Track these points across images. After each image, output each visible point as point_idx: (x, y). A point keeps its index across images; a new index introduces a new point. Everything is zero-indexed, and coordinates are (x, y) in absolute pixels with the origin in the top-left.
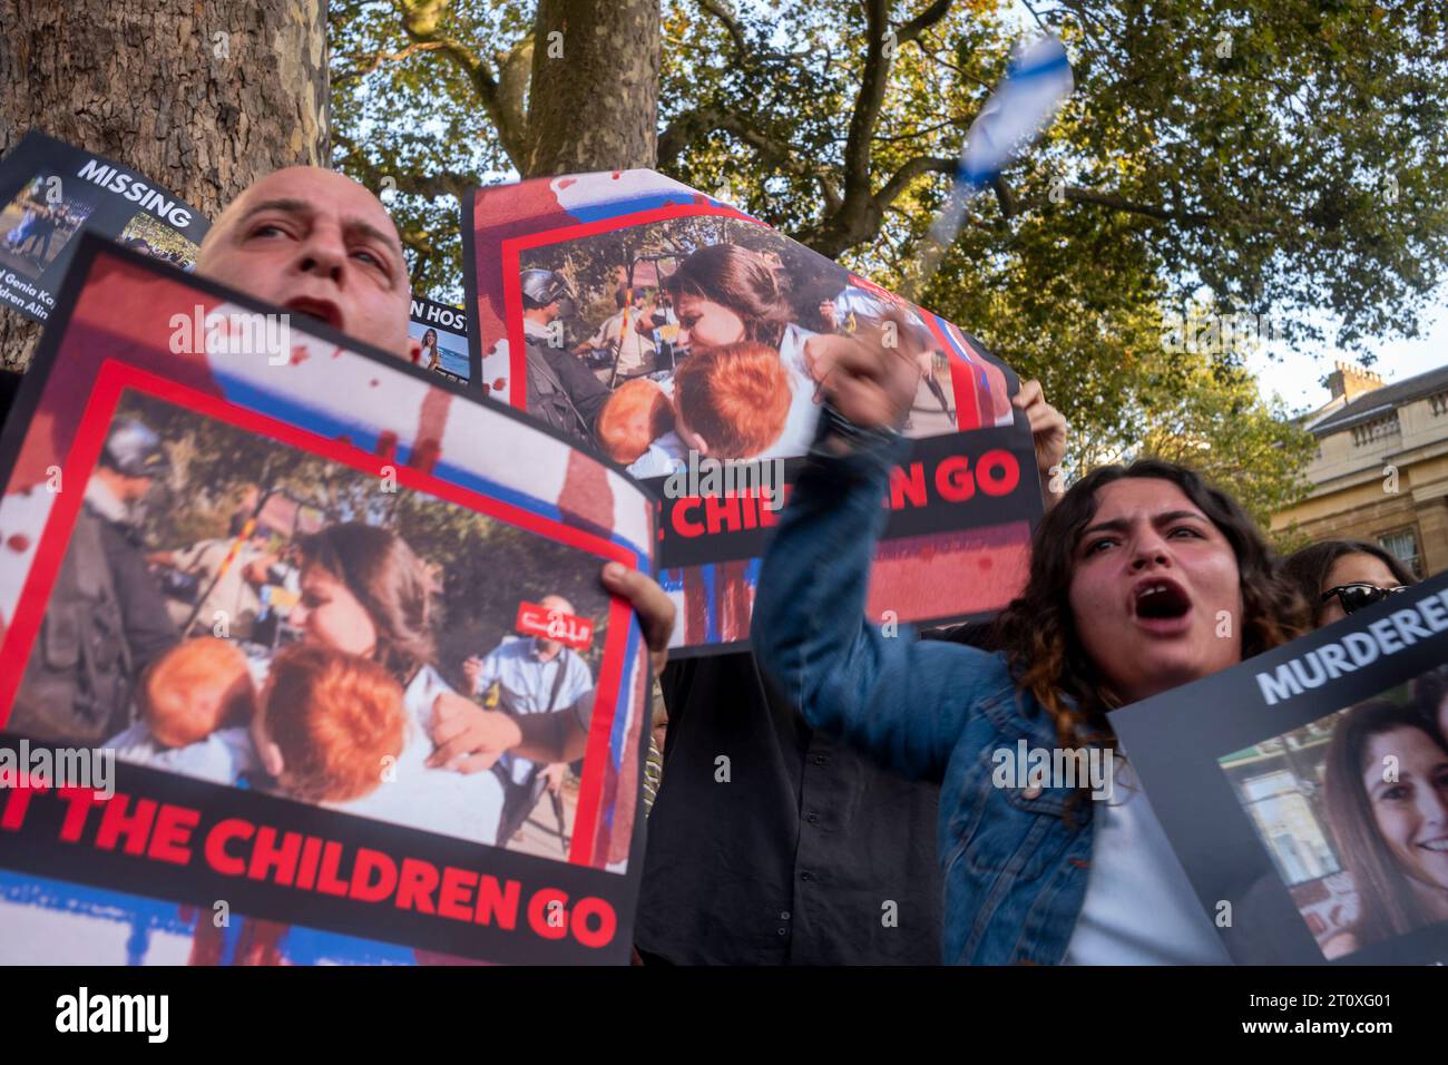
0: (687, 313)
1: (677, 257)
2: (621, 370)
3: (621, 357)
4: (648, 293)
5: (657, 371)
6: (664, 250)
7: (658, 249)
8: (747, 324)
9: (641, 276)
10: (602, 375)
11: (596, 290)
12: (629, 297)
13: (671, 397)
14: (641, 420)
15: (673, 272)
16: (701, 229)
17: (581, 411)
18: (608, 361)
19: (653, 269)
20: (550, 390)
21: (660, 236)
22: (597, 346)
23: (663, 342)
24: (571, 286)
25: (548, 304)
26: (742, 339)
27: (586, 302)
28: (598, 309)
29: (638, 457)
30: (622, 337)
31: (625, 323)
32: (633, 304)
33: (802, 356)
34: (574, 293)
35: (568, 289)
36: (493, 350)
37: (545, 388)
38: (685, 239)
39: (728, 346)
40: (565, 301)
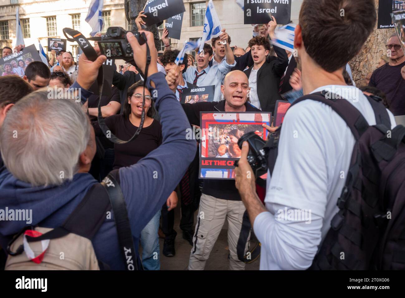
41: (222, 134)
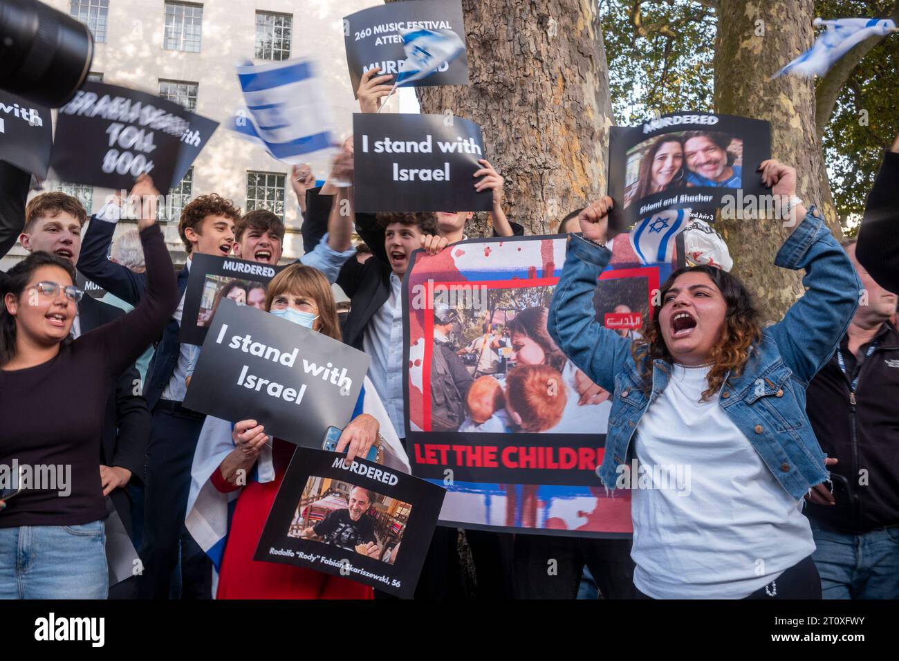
0: (517, 342)
1: (516, 310)
2: (480, 368)
3: (481, 361)
4: (499, 328)
5: (498, 373)
6: (510, 306)
7: (508, 304)
8: (547, 355)
9: (498, 318)
10: (470, 369)
11: (473, 321)
12: (489, 329)
13: (504, 390)
14: (489, 399)
15: (513, 319)
16: (530, 297)
17: (458, 388)
18: (473, 362)
19: (503, 315)
20: (443, 372)
21: (509, 297)
22: (469, 352)
23: (503, 356)
24: (461, 317)
25: (447, 324)
26: (543, 363)
27: (467, 327)
28: (473, 332)
29: (486, 420)
30: (482, 349)
31: (485, 342)
32: (491, 332)
33: (574, 380)
34: (462, 321)
35: (459, 318)
36: (416, 343)
37: (441, 371)
38: (521, 301)
39: (535, 365)
40: (456, 324)
41: (485, 331)
